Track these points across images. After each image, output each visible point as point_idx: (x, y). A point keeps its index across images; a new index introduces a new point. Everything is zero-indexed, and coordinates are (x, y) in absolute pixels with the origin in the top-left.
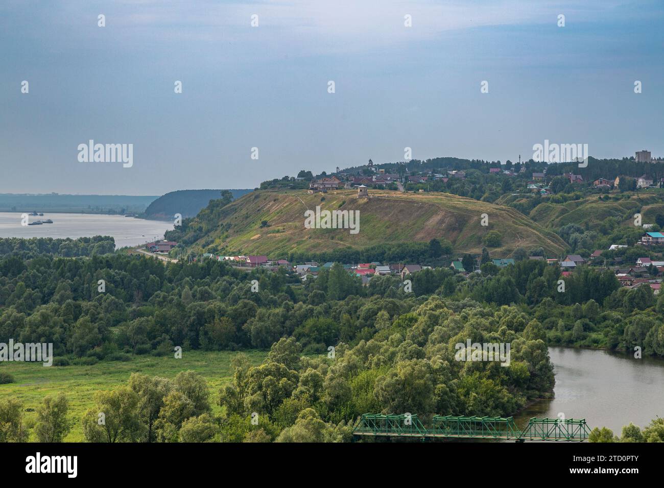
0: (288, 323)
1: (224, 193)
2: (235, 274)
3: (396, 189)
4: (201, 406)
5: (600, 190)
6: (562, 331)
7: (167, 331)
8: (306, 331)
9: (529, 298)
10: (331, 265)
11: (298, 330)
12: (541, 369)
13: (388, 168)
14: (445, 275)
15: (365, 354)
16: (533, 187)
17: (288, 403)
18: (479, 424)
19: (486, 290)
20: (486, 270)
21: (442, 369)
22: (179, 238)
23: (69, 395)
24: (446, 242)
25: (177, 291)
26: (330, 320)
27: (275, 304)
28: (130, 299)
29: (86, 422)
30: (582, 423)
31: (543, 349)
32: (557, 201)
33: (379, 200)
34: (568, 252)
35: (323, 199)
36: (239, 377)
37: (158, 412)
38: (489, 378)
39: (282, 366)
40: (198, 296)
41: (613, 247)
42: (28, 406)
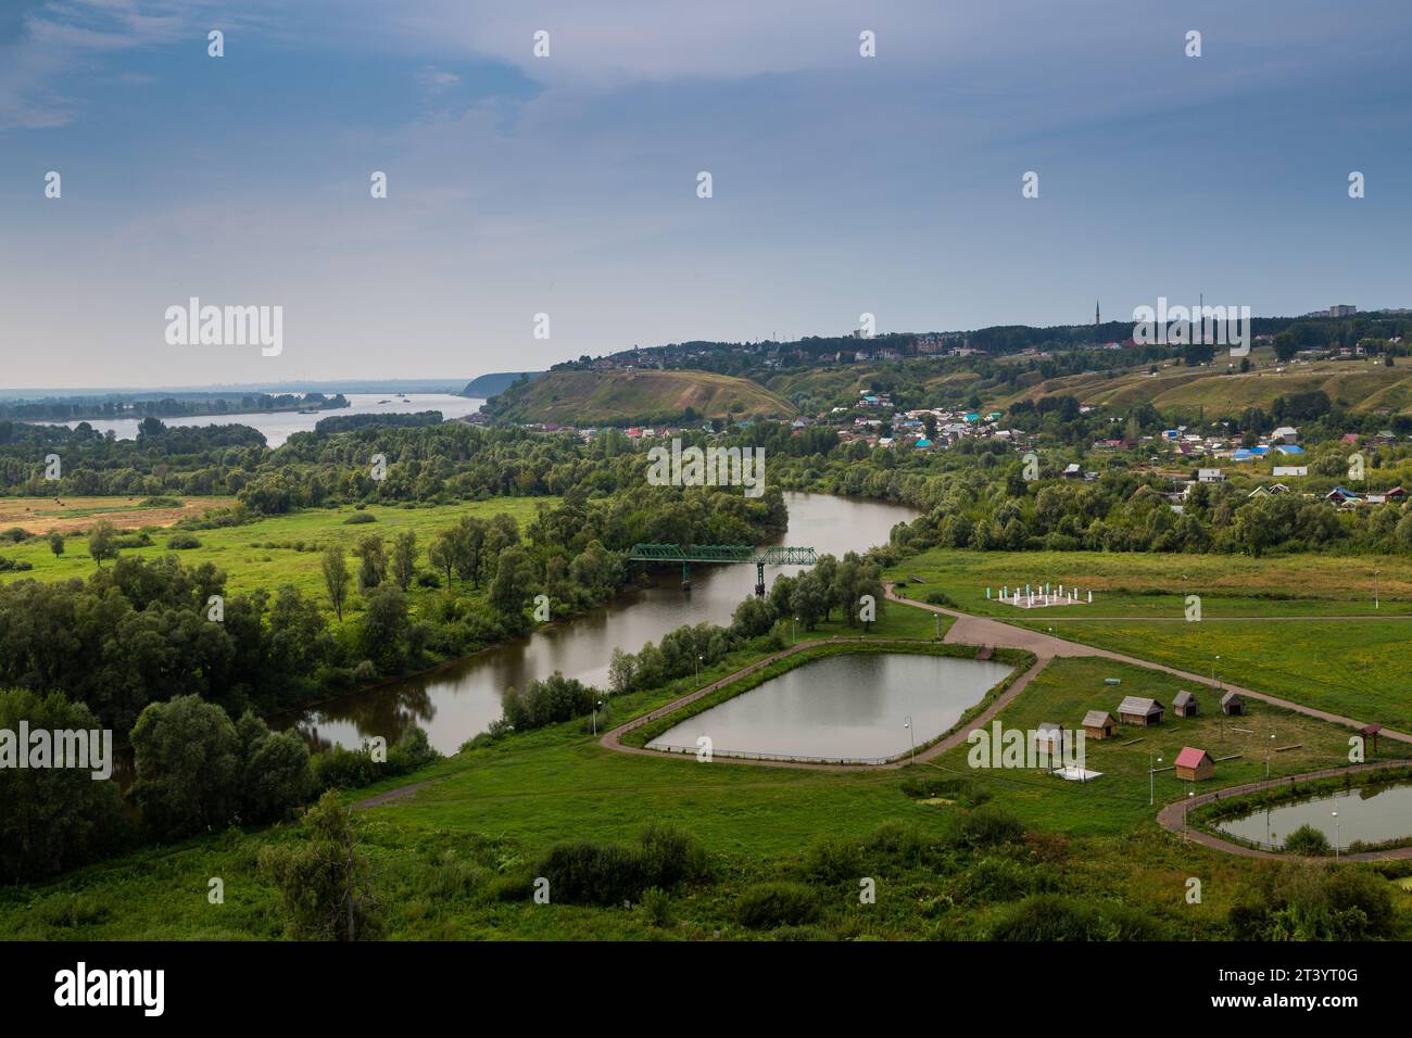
0: (576, 475)
1: (523, 375)
2: (534, 438)
3: (657, 368)
4: (513, 538)
5: (824, 364)
6: (794, 478)
7: (485, 482)
8: (591, 481)
10: (610, 429)
11: (584, 481)
12: (777, 508)
14: (697, 435)
15: (637, 497)
16: (768, 362)
17: (578, 535)
18: (728, 551)
20: (730, 431)
21: (698, 510)
22: (491, 411)
23: (416, 530)
24: (698, 409)
25: (491, 452)
26: (609, 472)
27: (566, 460)
28: (456, 458)
29: (430, 551)
30: (810, 550)
31: (778, 492)
32: (788, 374)
33: (643, 377)
34: (798, 415)
35: (600, 378)
36: (541, 517)
37: (482, 543)
38: (735, 516)
39: (573, 507)
40: (507, 455)
41: (835, 410)
42: (386, 539)
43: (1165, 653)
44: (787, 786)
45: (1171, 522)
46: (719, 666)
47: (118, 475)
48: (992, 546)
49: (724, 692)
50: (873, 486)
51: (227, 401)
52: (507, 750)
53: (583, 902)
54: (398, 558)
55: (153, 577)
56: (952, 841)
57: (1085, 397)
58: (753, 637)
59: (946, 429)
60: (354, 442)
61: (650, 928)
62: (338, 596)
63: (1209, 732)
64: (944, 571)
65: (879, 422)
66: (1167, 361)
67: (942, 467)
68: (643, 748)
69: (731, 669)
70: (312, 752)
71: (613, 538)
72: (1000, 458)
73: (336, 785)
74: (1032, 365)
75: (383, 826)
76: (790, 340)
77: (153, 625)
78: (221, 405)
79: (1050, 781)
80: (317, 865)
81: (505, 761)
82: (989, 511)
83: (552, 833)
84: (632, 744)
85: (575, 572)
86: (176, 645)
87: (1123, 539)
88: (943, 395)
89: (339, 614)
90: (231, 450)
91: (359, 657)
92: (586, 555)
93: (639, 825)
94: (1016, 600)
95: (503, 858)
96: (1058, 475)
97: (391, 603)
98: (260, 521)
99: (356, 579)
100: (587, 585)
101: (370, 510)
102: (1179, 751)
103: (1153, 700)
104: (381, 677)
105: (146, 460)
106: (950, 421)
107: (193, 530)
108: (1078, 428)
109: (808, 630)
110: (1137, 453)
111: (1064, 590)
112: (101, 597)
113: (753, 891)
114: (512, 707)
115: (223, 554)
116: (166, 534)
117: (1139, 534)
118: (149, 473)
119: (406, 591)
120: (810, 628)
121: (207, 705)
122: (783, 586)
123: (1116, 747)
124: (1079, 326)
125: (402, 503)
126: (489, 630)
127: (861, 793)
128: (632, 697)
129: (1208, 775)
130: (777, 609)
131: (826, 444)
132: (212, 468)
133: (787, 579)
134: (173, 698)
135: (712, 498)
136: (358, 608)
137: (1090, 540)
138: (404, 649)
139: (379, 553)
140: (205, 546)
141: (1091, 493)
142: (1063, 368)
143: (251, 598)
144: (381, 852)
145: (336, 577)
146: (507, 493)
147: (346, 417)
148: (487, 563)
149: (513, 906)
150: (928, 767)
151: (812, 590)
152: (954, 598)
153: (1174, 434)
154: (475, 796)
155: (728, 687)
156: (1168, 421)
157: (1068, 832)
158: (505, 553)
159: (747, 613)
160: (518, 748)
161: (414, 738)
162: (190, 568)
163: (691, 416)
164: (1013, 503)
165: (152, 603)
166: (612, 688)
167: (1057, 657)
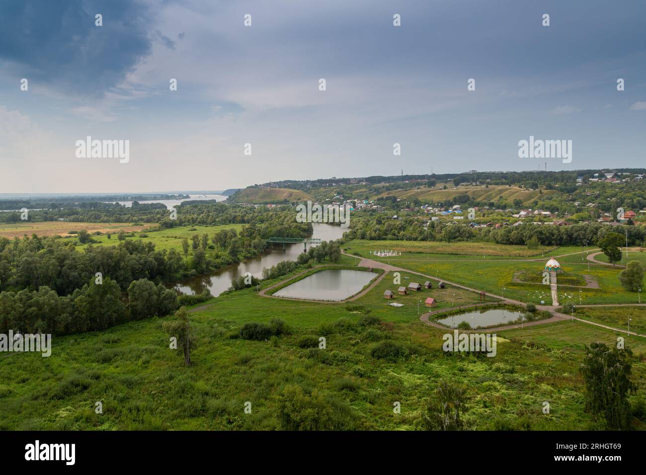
0: (253, 218)
1: (239, 189)
2: (242, 207)
3: (276, 188)
4: (235, 235)
5: (323, 187)
7: (228, 220)
8: (257, 219)
10: (262, 205)
11: (255, 219)
12: (310, 228)
13: (274, 183)
14: (287, 207)
15: (270, 224)
16: (308, 186)
17: (254, 235)
18: (296, 240)
21: (287, 228)
22: (229, 199)
23: (208, 233)
24: (288, 199)
25: (229, 211)
26: (262, 217)
27: (250, 213)
28: (220, 213)
29: (212, 239)
30: (320, 240)
31: (311, 223)
32: (313, 189)
33: (272, 190)
34: (316, 201)
35: (260, 190)
36: (243, 229)
37: (226, 237)
38: (298, 230)
39: (252, 227)
40: (234, 212)
41: (327, 199)
42: (200, 235)
43: (423, 270)
44: (312, 307)
45: (424, 232)
46: (293, 273)
47: (126, 217)
48: (372, 239)
49: (294, 280)
51: (156, 196)
52: (233, 295)
53: (254, 340)
54: (203, 241)
55: (135, 246)
56: (360, 324)
57: (399, 196)
58: (303, 264)
59: (358, 205)
60: (191, 208)
61: (273, 347)
62: (186, 251)
63: (435, 293)
64: (358, 246)
66: (422, 186)
67: (358, 216)
68: (271, 296)
69: (296, 273)
70: (178, 295)
71: (263, 235)
72: (374, 213)
73: (184, 305)
74: (383, 187)
75: (198, 316)
76: (314, 180)
77: (135, 259)
79: (388, 307)
80: (179, 327)
81: (232, 299)
82: (371, 229)
83: (245, 319)
84: (268, 294)
85: (253, 245)
86: (141, 264)
87: (410, 237)
88: (358, 195)
89: (186, 256)
90: (157, 210)
91: (191, 268)
92: (256, 241)
93: (270, 318)
94: (379, 254)
95: (231, 326)
96: (391, 218)
97: (201, 253)
98: (165, 230)
99: (191, 246)
100: (256, 249)
101: (195, 227)
102: (426, 298)
103: (419, 284)
104: (198, 274)
105: (134, 213)
106: (359, 203)
107: (146, 232)
108: (397, 205)
110: (414, 212)
111: (392, 251)
112: (121, 251)
113: (302, 337)
114: (234, 283)
115: (154, 239)
116: (139, 233)
117: (414, 236)
118: (134, 216)
119: (205, 250)
120: (319, 262)
121: (149, 282)
122: (312, 250)
123: (408, 297)
124: (397, 176)
125: (204, 225)
126: (228, 261)
127: (334, 310)
128: (268, 281)
129: (435, 306)
130: (310, 256)
132: (152, 215)
133: (313, 248)
134: (140, 279)
136: (192, 255)
137: (400, 237)
138: (204, 266)
139: (198, 239)
140: (150, 237)
141: (400, 224)
142: (392, 188)
143: (162, 252)
144: (197, 324)
145: (186, 246)
146: (234, 223)
148: (228, 242)
149: (234, 340)
150: (353, 302)
151: (320, 251)
152: (361, 254)
153: (425, 207)
154: (223, 309)
155: (295, 278)
156: (423, 203)
157: (394, 322)
158: (233, 239)
159: (301, 257)
160: (236, 295)
161: (206, 292)
162: (145, 243)
163: (286, 201)
164: (378, 226)
165: (135, 253)
166: (263, 278)
167: (391, 271)
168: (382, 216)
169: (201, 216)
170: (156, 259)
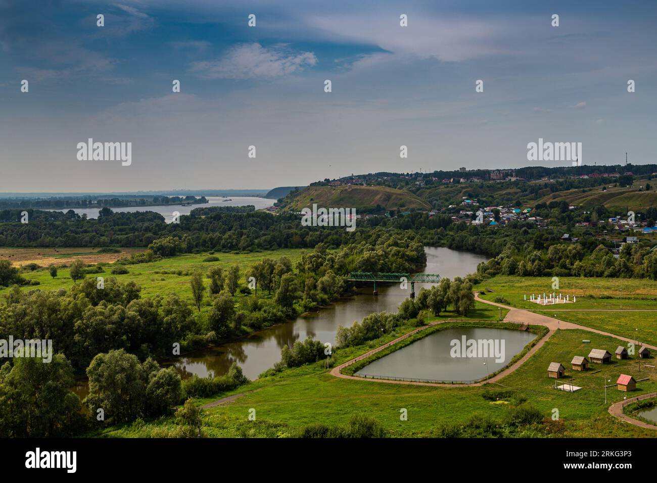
0: (321, 237)
1: (296, 188)
3: (363, 185)
4: (289, 269)
5: (445, 184)
6: (430, 240)
7: (275, 241)
8: (329, 240)
9: (416, 227)
11: (325, 240)
12: (421, 255)
13: (359, 177)
14: (382, 219)
15: (352, 249)
16: (418, 183)
17: (322, 268)
18: (397, 276)
19: (399, 224)
20: (398, 216)
21: (382, 255)
22: (279, 205)
23: (240, 265)
24: (383, 206)
25: (279, 226)
26: (338, 236)
28: (261, 229)
29: (246, 275)
30: (438, 276)
31: (422, 247)
32: (428, 189)
33: (356, 189)
34: (432, 209)
35: (334, 190)
36: (303, 258)
37: (273, 271)
38: (400, 258)
39: (319, 254)
40: (287, 227)
42: (224, 269)
43: (611, 327)
44: (425, 395)
45: (613, 263)
46: (391, 334)
47: (87, 237)
48: (527, 274)
49: (394, 347)
50: (469, 244)
51: (145, 199)
52: (283, 377)
54: (230, 279)
55: (102, 290)
56: (508, 423)
57: (571, 202)
58: (408, 319)
59: (504, 216)
60: (209, 220)
62: (199, 298)
63: (633, 366)
64: (503, 286)
65: (472, 212)
66: (610, 184)
67: (503, 235)
68: (352, 376)
69: (397, 335)
70: (183, 378)
71: (340, 269)
72: (530, 231)
73: (194, 396)
74: (546, 185)
75: (218, 417)
76: (428, 172)
77: (102, 313)
78: (142, 201)
79: (555, 392)
80: (182, 438)
81: (282, 383)
82: (526, 257)
83: (305, 420)
84: (347, 374)
85: (320, 286)
86: (113, 323)
87: (591, 271)
88: (503, 199)
89: (199, 307)
90: (146, 224)
91: (208, 330)
92: (326, 278)
93: (350, 415)
94: (539, 301)
95: (279, 433)
96: (559, 239)
97: (226, 302)
98: (160, 260)
99: (208, 289)
100: (326, 293)
101: (217, 255)
102: (619, 376)
103: (606, 351)
104: (219, 340)
105: (102, 229)
106: (506, 212)
107: (125, 264)
108: (568, 216)
109: (436, 316)
110: (597, 229)
111: (562, 296)
112: (75, 299)
114: (286, 355)
115: (140, 277)
116: (111, 266)
117: (599, 268)
118: (103, 236)
119: (233, 296)
120: (437, 314)
121: (128, 355)
122: (424, 293)
123: (588, 374)
124: (568, 167)
125: (232, 252)
126: (275, 315)
127: (462, 398)
128: (347, 349)
129: (633, 388)
130: (420, 305)
131: (445, 223)
132: (136, 233)
133: (426, 291)
134: (110, 351)
135: (389, 249)
136: (209, 305)
137: (574, 271)
138: (232, 325)
139: (220, 276)
140: (131, 273)
141: (575, 248)
142: (561, 187)
143: (154, 299)
144: (216, 431)
145: (198, 289)
146: (286, 247)
147: (206, 208)
148: (275, 281)
150: (495, 385)
151: (438, 296)
152: (509, 300)
153: (615, 220)
154: (265, 401)
155: (396, 345)
156: (611, 214)
157: (565, 418)
158: (284, 276)
159: (406, 308)
160: (289, 376)
161: (235, 371)
162: (122, 284)
163: (379, 209)
164: (538, 253)
165: (101, 302)
166: (338, 345)
167: (559, 329)
168: (543, 235)
169: (226, 236)
170: (142, 313)
